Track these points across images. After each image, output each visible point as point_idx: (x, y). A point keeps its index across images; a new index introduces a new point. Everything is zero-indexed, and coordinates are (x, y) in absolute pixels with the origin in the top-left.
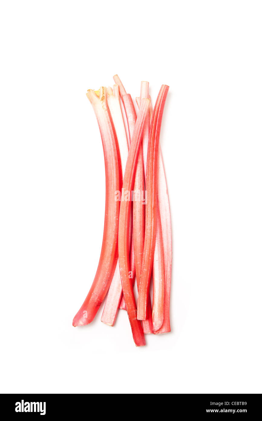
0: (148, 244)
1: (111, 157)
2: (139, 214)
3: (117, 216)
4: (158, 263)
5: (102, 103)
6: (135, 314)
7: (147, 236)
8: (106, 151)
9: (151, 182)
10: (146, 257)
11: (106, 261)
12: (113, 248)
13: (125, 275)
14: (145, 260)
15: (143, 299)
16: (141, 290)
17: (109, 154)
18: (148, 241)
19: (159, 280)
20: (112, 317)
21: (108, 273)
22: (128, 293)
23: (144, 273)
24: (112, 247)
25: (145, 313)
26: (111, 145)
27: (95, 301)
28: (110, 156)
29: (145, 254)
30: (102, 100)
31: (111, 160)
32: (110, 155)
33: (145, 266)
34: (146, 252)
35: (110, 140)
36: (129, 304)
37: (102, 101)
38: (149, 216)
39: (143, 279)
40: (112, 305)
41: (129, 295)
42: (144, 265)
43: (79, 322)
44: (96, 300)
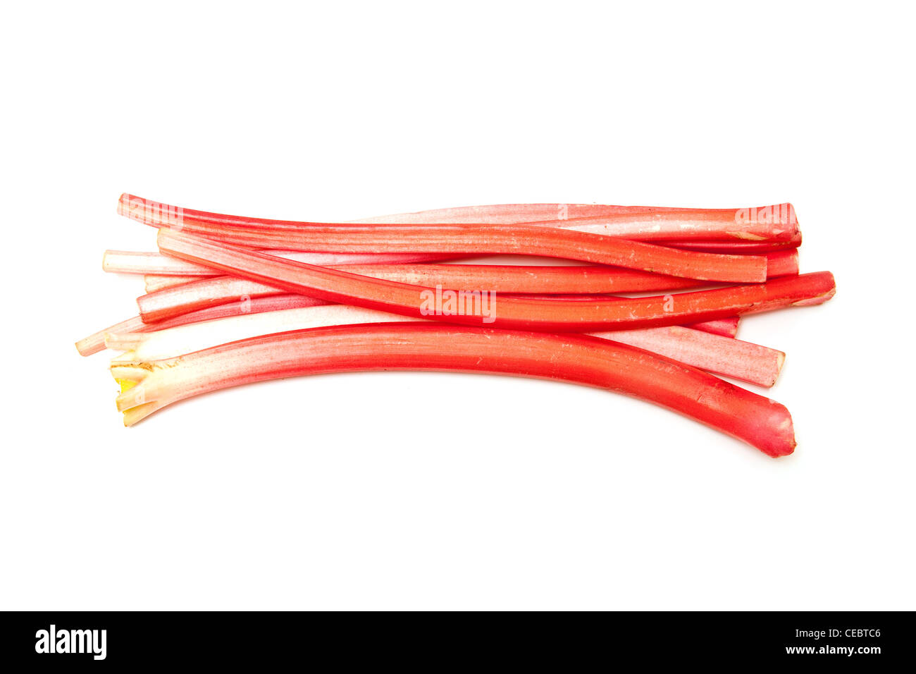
0: (561, 246)
1: (317, 345)
2: (479, 274)
3: (482, 331)
4: (611, 223)
5: (161, 368)
6: (752, 288)
7: (540, 247)
8: (300, 360)
9: (393, 236)
10: (598, 253)
11: (607, 362)
12: (572, 343)
13: (648, 307)
14: (606, 256)
15: (710, 264)
16: (686, 268)
17: (308, 352)
18: (554, 245)
19: (658, 219)
20: (760, 355)
21: (641, 357)
22: (697, 301)
23: (639, 259)
24: (571, 346)
25: (748, 257)
26: (284, 346)
27: (722, 392)
28: (315, 348)
29: (591, 254)
30: (151, 367)
31: (325, 345)
32: (311, 349)
33: (622, 256)
34: (586, 250)
35: (267, 349)
36: (724, 301)
37: (155, 368)
38: (485, 242)
39: (658, 263)
40: (727, 353)
41: (703, 300)
42: (618, 259)
43: (783, 431)
44: (718, 391)
